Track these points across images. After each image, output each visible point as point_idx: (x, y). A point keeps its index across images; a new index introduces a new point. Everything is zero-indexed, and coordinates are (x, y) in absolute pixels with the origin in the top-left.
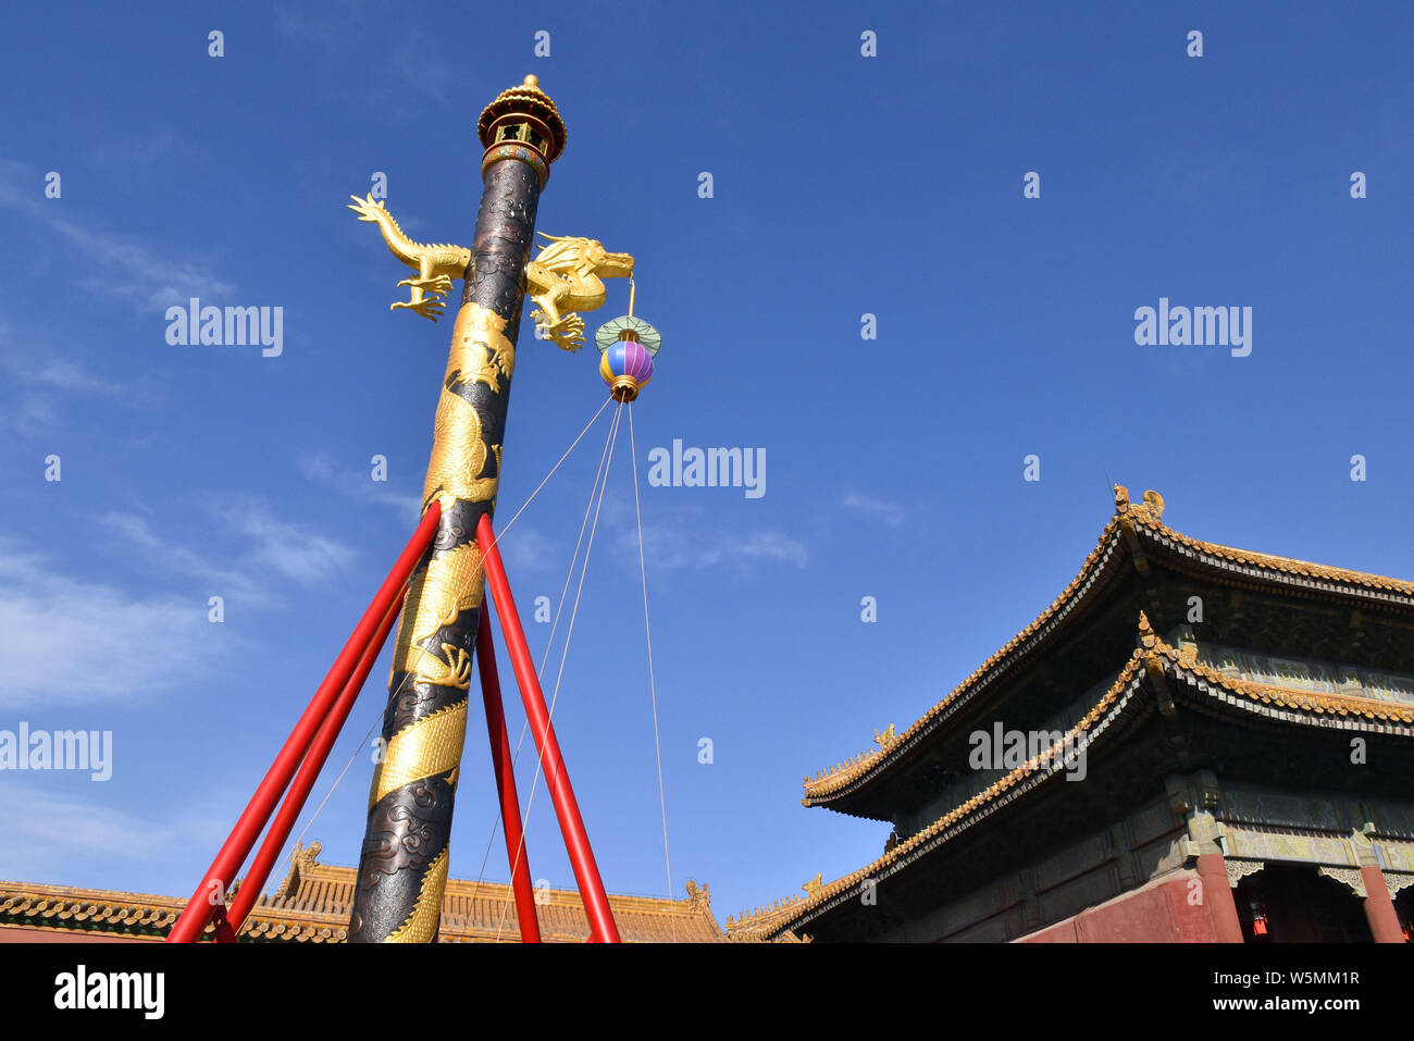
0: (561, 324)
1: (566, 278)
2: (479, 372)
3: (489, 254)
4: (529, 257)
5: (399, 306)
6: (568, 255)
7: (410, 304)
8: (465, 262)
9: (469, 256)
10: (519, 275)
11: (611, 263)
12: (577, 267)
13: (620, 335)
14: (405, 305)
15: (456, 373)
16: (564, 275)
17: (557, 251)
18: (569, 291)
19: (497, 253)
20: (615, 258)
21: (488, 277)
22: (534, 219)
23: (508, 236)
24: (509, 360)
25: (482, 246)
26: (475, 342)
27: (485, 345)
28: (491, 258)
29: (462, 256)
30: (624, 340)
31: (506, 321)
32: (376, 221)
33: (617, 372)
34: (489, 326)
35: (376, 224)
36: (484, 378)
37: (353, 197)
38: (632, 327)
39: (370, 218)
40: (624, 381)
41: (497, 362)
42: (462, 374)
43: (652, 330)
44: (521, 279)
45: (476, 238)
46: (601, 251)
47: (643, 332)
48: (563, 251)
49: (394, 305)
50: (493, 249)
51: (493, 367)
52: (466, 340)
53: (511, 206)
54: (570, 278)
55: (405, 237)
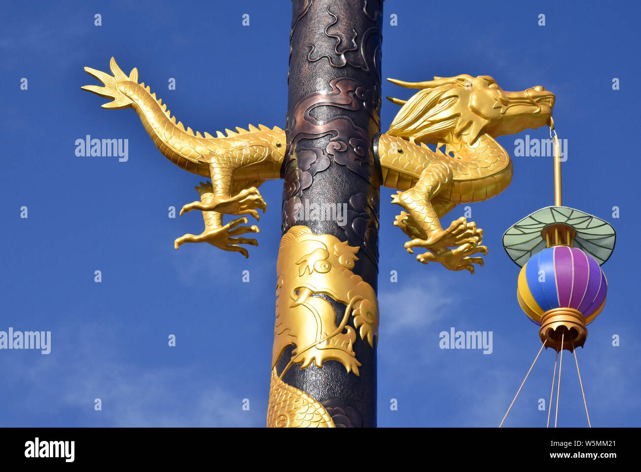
0: (444, 237)
1: (443, 149)
2: (324, 345)
3: (315, 137)
4: (379, 125)
5: (187, 241)
6: (442, 112)
7: (202, 236)
8: (279, 154)
9: (283, 141)
10: (366, 164)
11: (513, 110)
12: (458, 129)
13: (543, 234)
14: (196, 237)
15: (290, 350)
16: (440, 145)
17: (421, 107)
18: (451, 175)
19: (329, 134)
20: (521, 101)
21: (318, 178)
22: (379, 55)
23: (341, 99)
24: (368, 313)
25: (303, 125)
26: (312, 294)
27: (328, 297)
28: (321, 143)
29: (274, 144)
30: (552, 243)
31: (356, 249)
32: (130, 106)
33: (546, 301)
34: (330, 262)
35: (131, 110)
36: (334, 354)
37: (88, 69)
38: (561, 219)
39: (121, 102)
40: (559, 318)
41: (350, 322)
42: (299, 349)
43: (596, 221)
44: (371, 170)
45: (292, 110)
46: (493, 93)
47: (584, 225)
48: (432, 105)
49: (178, 240)
50: (321, 127)
51: (344, 331)
52: (298, 291)
53: (338, 46)
54: (450, 148)
55: (180, 125)
